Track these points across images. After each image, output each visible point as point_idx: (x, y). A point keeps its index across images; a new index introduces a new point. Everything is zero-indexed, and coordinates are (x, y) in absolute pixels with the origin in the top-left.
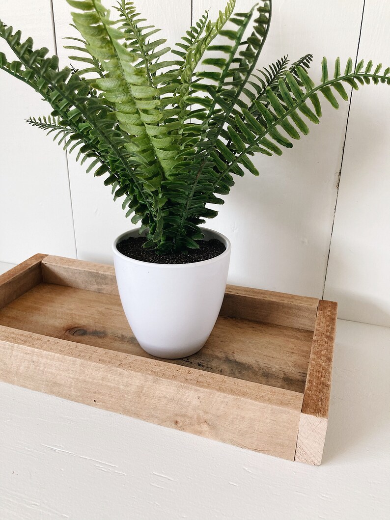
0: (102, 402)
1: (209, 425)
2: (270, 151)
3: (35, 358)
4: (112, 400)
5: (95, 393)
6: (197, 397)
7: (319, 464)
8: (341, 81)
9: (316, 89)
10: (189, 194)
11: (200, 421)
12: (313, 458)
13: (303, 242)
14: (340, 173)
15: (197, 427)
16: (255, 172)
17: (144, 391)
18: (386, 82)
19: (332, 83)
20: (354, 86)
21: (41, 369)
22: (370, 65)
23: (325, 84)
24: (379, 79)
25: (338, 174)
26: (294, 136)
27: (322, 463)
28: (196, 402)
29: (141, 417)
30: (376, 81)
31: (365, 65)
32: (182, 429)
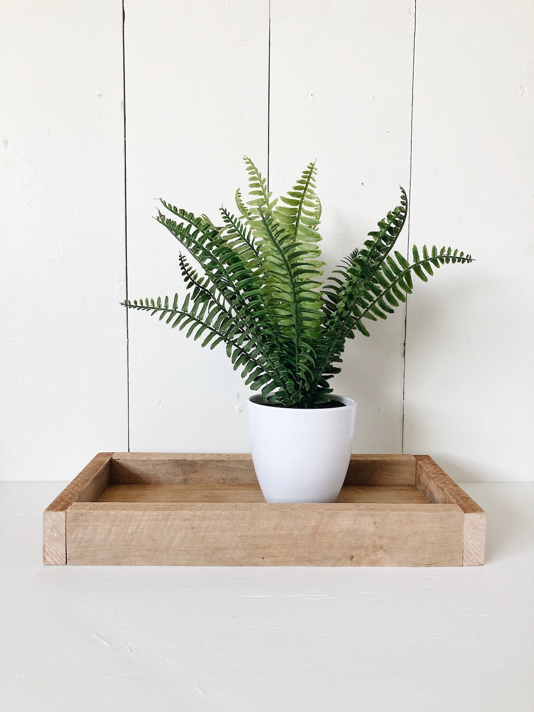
0: (272, 557)
1: (385, 551)
2: (376, 316)
3: (195, 523)
4: (283, 551)
5: (265, 547)
6: (373, 523)
7: (483, 562)
8: (429, 261)
9: (410, 268)
10: (329, 349)
11: (376, 548)
12: (478, 558)
13: (380, 410)
14: (404, 344)
15: (373, 557)
16: (366, 333)
17: (320, 531)
18: (461, 262)
19: (423, 262)
20: (437, 265)
21: (202, 534)
22: (449, 249)
23: (417, 263)
24: (451, 259)
25: (403, 344)
26: (394, 304)
27: (486, 561)
28: (372, 529)
29: (315, 562)
30: (454, 261)
31: (446, 250)
32: (358, 564)
